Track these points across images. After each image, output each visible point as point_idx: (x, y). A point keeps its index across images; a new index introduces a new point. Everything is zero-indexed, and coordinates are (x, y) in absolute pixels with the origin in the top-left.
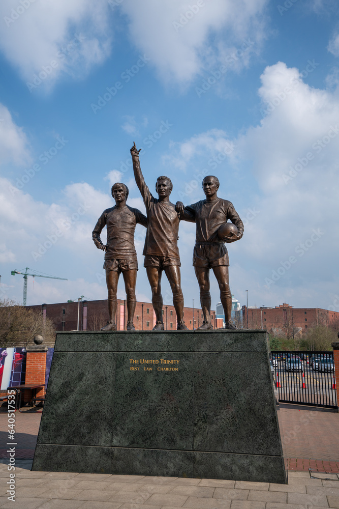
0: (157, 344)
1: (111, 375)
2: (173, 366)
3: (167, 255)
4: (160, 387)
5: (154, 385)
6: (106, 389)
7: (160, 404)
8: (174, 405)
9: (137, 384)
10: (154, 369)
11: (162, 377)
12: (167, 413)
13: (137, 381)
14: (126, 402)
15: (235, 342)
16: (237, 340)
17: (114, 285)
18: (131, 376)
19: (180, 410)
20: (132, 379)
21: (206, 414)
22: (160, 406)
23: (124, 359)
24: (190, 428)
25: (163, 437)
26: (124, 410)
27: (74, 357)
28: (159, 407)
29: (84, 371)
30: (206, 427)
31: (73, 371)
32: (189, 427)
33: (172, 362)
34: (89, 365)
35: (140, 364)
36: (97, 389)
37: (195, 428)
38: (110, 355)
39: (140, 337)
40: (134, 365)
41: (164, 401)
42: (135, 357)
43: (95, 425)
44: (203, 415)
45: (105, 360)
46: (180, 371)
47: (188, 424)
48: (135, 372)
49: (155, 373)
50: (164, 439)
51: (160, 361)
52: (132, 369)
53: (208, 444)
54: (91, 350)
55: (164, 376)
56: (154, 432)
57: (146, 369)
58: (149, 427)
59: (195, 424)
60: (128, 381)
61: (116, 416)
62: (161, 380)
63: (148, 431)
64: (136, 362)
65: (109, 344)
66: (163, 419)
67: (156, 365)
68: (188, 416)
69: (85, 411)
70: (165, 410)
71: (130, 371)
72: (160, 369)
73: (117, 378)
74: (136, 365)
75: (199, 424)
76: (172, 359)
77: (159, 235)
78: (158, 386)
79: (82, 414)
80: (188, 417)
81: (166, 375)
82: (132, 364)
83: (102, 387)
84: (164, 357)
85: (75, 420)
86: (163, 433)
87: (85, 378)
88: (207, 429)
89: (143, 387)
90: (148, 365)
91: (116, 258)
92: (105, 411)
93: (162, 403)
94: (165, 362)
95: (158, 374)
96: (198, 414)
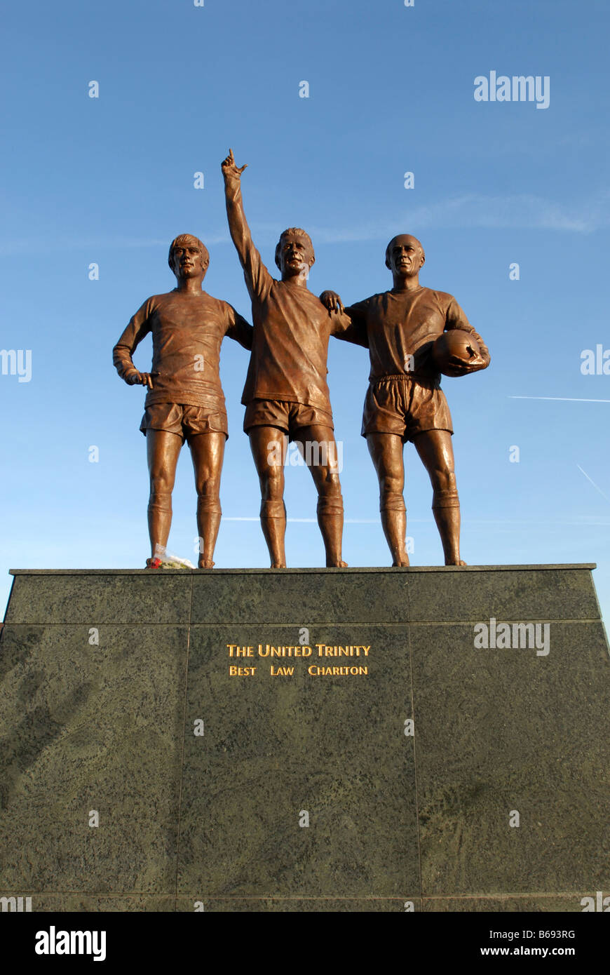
0: (305, 605)
1: (174, 689)
2: (353, 661)
3: (306, 400)
4: (317, 720)
5: (298, 715)
6: (156, 728)
7: (320, 767)
8: (359, 769)
9: (251, 713)
10: (300, 671)
11: (323, 692)
12: (341, 791)
13: (250, 706)
14: (218, 765)
15: (517, 595)
16: (523, 590)
17: (168, 469)
18: (234, 692)
19: (377, 782)
20: (234, 700)
21: (451, 789)
22: (319, 772)
23: (210, 645)
24: (408, 832)
25: (330, 859)
26: (212, 786)
27: (62, 640)
28: (318, 777)
29: (91, 677)
30: (455, 825)
31: (59, 679)
32: (408, 828)
33: (349, 651)
34: (106, 662)
35: (257, 657)
36: (129, 731)
37: (424, 830)
38: (169, 634)
39: (258, 585)
40: (240, 661)
41: (332, 759)
42: (242, 639)
43: (125, 832)
44: (446, 795)
45: (154, 647)
46: (372, 675)
47: (402, 821)
48: (245, 681)
49: (301, 681)
50: (334, 867)
51: (315, 649)
52: (232, 671)
53: (464, 874)
54: (115, 621)
55: (329, 689)
56: (303, 849)
57: (276, 671)
58: (288, 833)
59: (424, 820)
60: (222, 705)
61: (189, 805)
62: (319, 701)
63: (285, 847)
64: (247, 652)
65: (166, 605)
66: (329, 809)
67: (305, 659)
68: (403, 797)
69: (93, 793)
70: (335, 784)
71: (230, 678)
72: (314, 670)
73: (191, 698)
74: (245, 661)
75: (433, 819)
76: (349, 645)
77: (288, 354)
78: (310, 717)
79: (86, 801)
80: (401, 800)
81: (334, 688)
82: (234, 657)
83: (145, 723)
84: (327, 638)
85: (61, 818)
86: (331, 848)
87: (93, 698)
88: (458, 831)
89: (268, 721)
90: (280, 662)
91: (179, 401)
92: (154, 791)
93: (325, 764)
94: (329, 651)
95: (311, 683)
96: (431, 791)
